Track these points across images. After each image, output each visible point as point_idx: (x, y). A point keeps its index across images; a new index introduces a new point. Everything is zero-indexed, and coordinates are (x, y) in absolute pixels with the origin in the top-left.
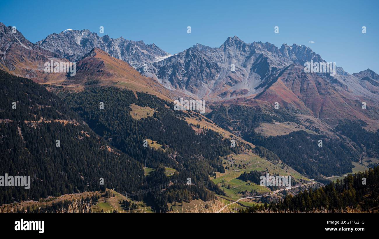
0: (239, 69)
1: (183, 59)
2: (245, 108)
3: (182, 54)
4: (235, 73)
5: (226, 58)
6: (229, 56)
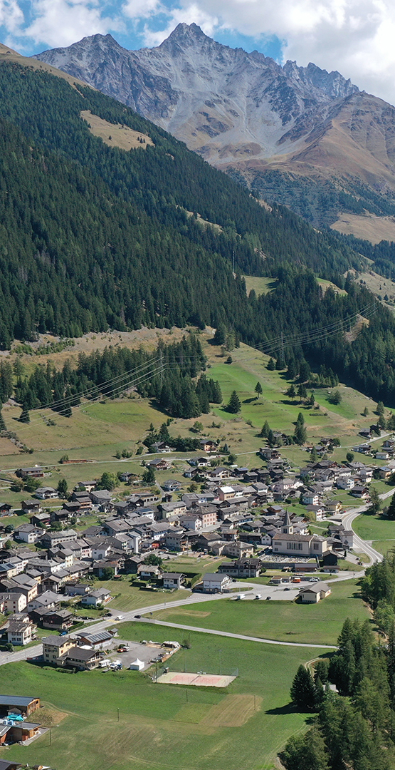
0: (220, 99)
1: (84, 58)
2: (291, 178)
3: (80, 47)
4: (214, 106)
5: (180, 74)
6: (187, 70)
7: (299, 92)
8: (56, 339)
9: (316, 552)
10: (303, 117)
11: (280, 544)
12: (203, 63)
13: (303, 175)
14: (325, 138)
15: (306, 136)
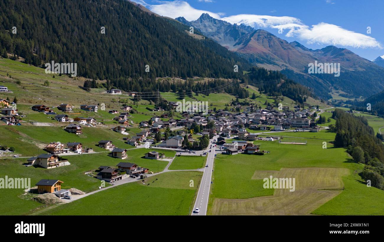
0: (216, 34)
4: (214, 36)
5: (203, 27)
6: (205, 26)
7: (240, 31)
8: (199, 78)
9: (306, 123)
10: (241, 38)
11: (294, 121)
12: (210, 24)
13: (244, 53)
14: (250, 43)
15: (243, 43)
